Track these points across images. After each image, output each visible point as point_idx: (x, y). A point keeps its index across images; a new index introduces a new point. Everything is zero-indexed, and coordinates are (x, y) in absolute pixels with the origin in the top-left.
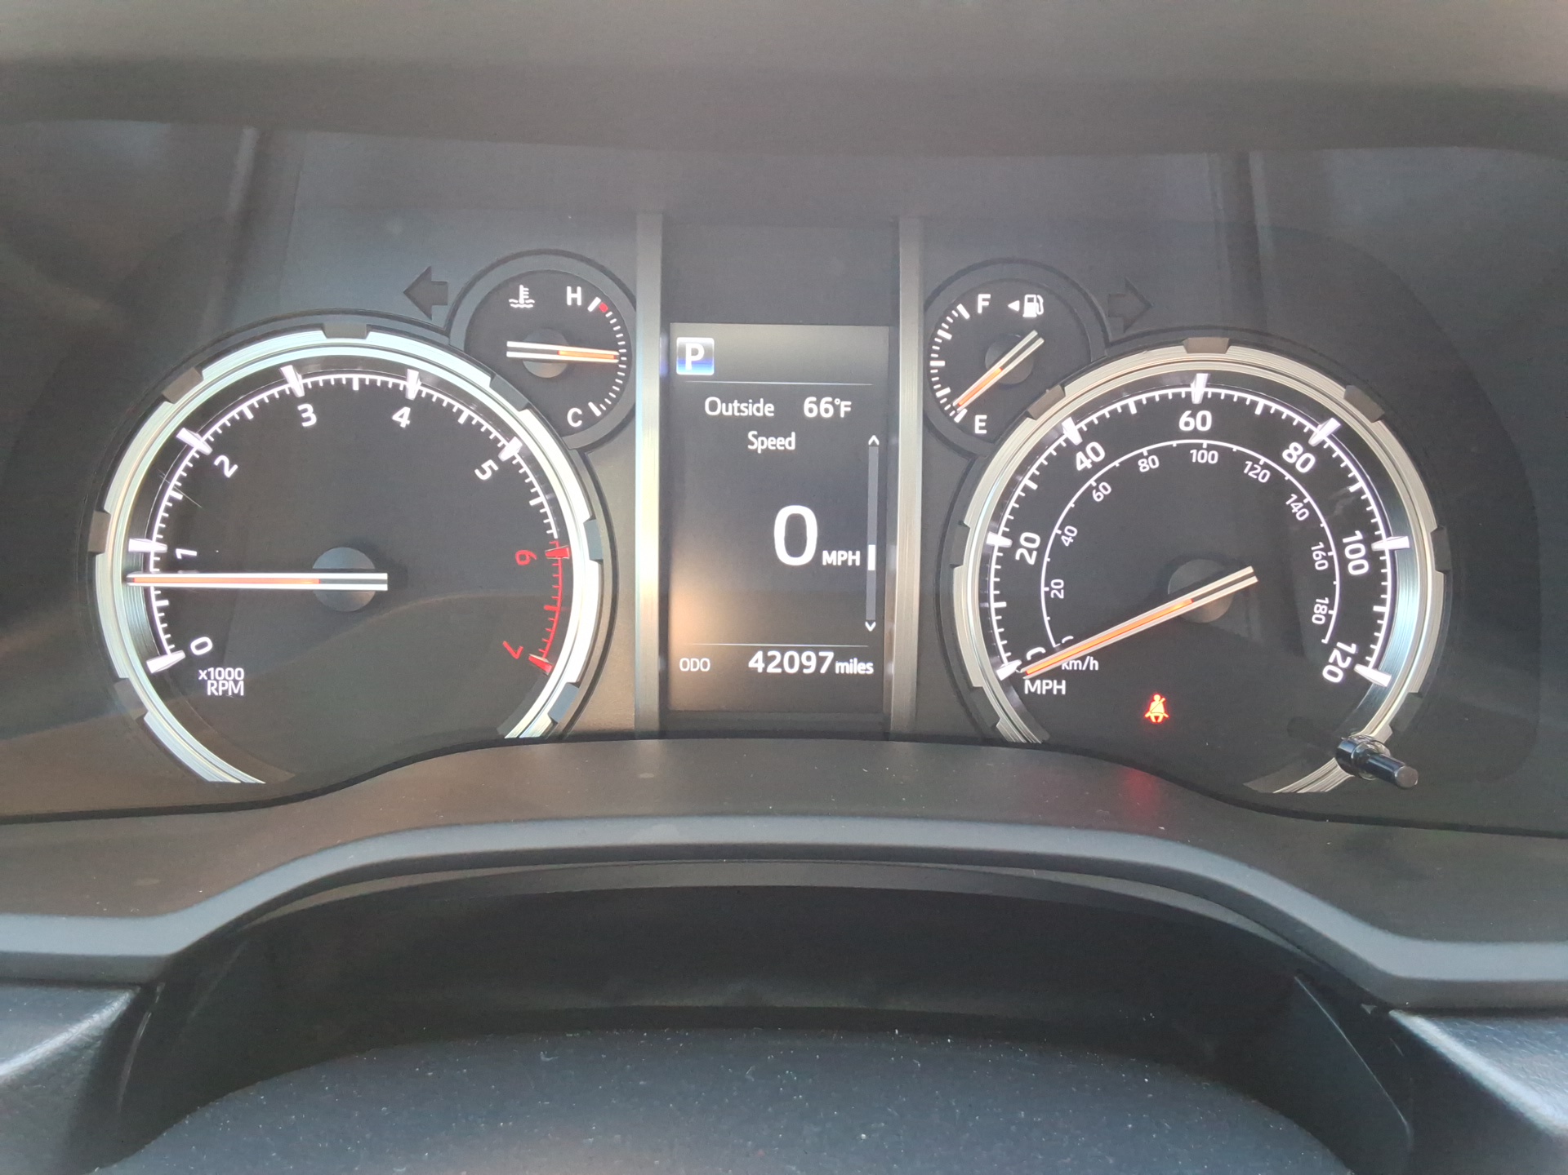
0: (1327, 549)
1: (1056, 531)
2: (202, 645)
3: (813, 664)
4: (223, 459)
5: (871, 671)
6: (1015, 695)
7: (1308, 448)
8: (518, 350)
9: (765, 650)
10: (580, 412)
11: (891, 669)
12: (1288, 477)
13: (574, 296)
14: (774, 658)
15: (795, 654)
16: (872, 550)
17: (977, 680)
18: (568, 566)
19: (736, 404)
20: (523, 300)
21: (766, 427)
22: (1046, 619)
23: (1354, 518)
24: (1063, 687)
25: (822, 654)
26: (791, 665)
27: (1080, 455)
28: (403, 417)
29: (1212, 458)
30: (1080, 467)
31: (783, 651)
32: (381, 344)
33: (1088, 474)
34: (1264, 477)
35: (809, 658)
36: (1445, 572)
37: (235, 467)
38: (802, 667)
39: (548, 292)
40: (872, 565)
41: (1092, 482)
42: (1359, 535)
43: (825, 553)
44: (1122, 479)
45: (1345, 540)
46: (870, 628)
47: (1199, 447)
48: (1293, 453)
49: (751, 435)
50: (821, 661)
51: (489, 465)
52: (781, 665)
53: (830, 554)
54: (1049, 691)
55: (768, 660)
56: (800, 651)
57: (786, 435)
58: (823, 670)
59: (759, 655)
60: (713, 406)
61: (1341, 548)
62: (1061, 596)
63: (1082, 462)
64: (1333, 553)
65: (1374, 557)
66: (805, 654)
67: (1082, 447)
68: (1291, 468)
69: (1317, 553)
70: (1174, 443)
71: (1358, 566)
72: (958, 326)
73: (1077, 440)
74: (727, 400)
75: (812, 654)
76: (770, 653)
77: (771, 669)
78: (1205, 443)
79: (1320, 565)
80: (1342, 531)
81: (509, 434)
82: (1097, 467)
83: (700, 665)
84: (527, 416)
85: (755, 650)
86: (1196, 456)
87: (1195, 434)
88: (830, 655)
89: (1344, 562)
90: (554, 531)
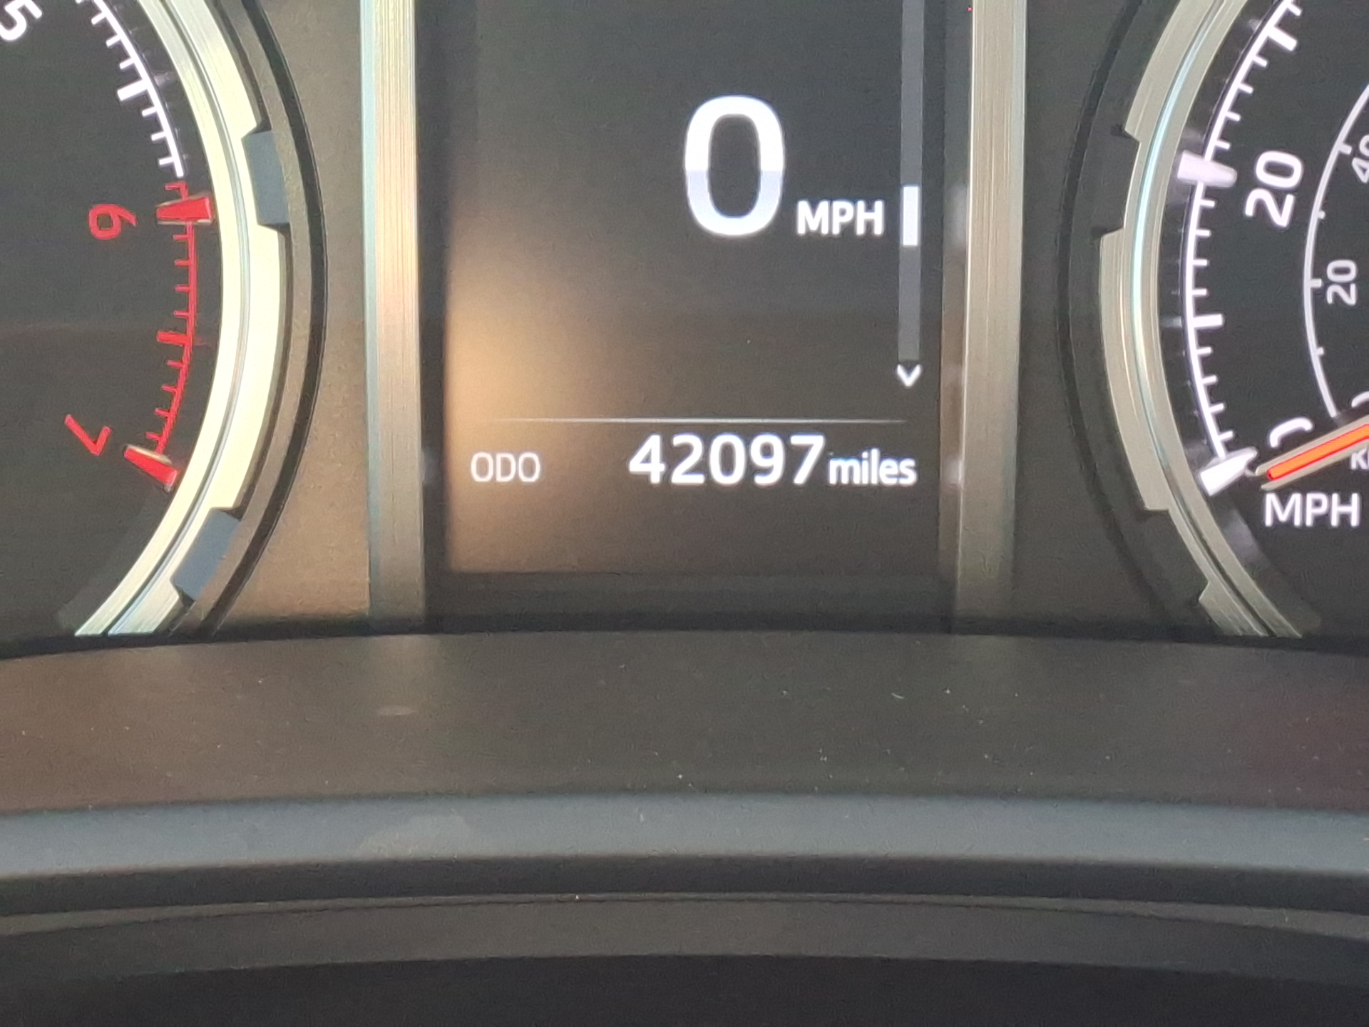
1: (1340, 146)
3: (777, 463)
5: (911, 478)
6: (1242, 528)
9: (667, 433)
11: (957, 473)
14: (686, 450)
15: (736, 441)
16: (911, 197)
17: (1154, 496)
18: (210, 241)
22: (1316, 353)
24: (1354, 509)
25: (797, 440)
26: (728, 466)
31: (707, 435)
35: (767, 451)
38: (752, 470)
40: (910, 235)
43: (803, 207)
46: (908, 379)
50: (794, 457)
51: (21, 6)
52: (702, 467)
53: (814, 206)
54: (1322, 520)
55: (673, 456)
56: (748, 435)
58: (801, 478)
59: (653, 444)
62: (1351, 299)
66: (759, 441)
75: (775, 442)
76: (678, 440)
77: (680, 476)
83: (517, 467)
85: (636, 438)
88: (816, 443)
90: (174, 160)
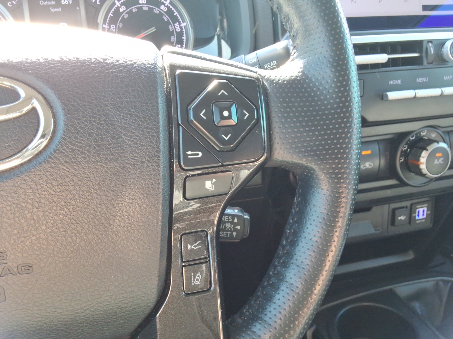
0: (172, 26)
1: (118, 24)
7: (165, 6)
10: (11, 3)
12: (162, 12)
19: (47, 2)
21: (54, 7)
23: (175, 20)
27: (120, 9)
29: (147, 9)
30: (121, 11)
33: (123, 12)
34: (158, 12)
36: (193, 29)
41: (124, 14)
42: (177, 23)
44: (130, 13)
47: (144, 6)
48: (162, 7)
49: (51, 8)
57: (59, 8)
60: (42, 3)
61: (174, 26)
63: (121, 10)
64: (173, 27)
65: (181, 28)
67: (121, 7)
68: (162, 10)
69: (170, 27)
70: (139, 6)
71: (178, 30)
73: (119, 6)
74: (44, 1)
78: (145, 6)
79: (171, 30)
80: (174, 23)
82: (124, 11)
86: (144, 8)
87: (143, 4)
89: (175, 29)
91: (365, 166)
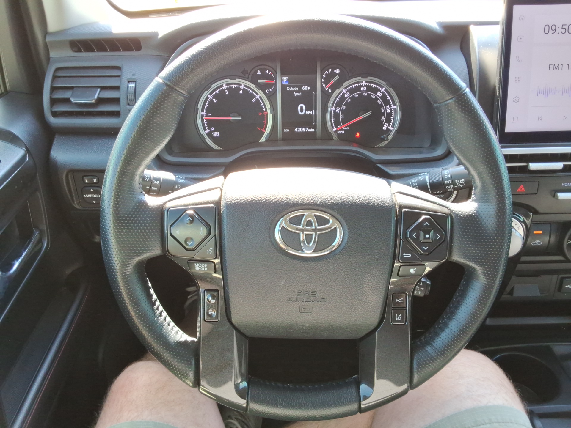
0: (384, 108)
1: (342, 107)
2: (212, 129)
3: (305, 130)
4: (214, 99)
5: (314, 131)
6: (336, 134)
7: (381, 92)
8: (260, 81)
9: (297, 128)
10: (268, 90)
11: (317, 130)
12: (378, 97)
13: (267, 72)
14: (299, 129)
15: (302, 128)
16: (314, 111)
17: (330, 131)
18: (267, 115)
19: (292, 88)
20: (259, 73)
21: (297, 92)
22: (341, 121)
23: (387, 103)
24: (344, 132)
25: (306, 128)
26: (301, 130)
27: (346, 95)
28: (241, 92)
29: (366, 95)
30: (346, 97)
31: (300, 128)
32: (238, 80)
33: (347, 98)
34: (374, 97)
35: (304, 129)
36: (401, 111)
37: (216, 101)
38: (303, 130)
39: (263, 71)
40: (314, 114)
41: (348, 99)
42: (389, 106)
43: (306, 112)
44: (353, 98)
45: (387, 107)
46: (314, 124)
47: (364, 93)
48: (379, 93)
49: (294, 93)
50: (306, 129)
51: (254, 99)
52: (300, 130)
54: (341, 133)
55: (298, 129)
56: (303, 128)
57: (300, 93)
58: (306, 131)
59: (296, 129)
60: (288, 88)
61: (386, 108)
62: (343, 117)
63: (346, 96)
64: (385, 109)
65: (391, 109)
66: (304, 128)
67: (346, 93)
68: (378, 96)
69: (382, 109)
70: (360, 92)
71: (389, 111)
72: (326, 75)
73: (345, 92)
74: (290, 87)
75: (305, 128)
76: (298, 128)
77: (298, 131)
78: (365, 92)
79: (383, 111)
80: (386, 106)
81: (257, 94)
82: (348, 97)
83: (287, 131)
84: (260, 91)
85: (295, 128)
86: (364, 94)
87: (363, 91)
88: (307, 128)
89: (386, 110)
90: (264, 110)
91: (535, 243)
